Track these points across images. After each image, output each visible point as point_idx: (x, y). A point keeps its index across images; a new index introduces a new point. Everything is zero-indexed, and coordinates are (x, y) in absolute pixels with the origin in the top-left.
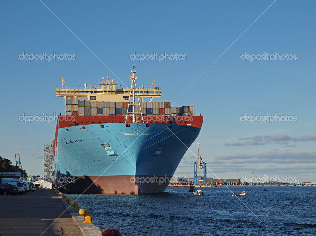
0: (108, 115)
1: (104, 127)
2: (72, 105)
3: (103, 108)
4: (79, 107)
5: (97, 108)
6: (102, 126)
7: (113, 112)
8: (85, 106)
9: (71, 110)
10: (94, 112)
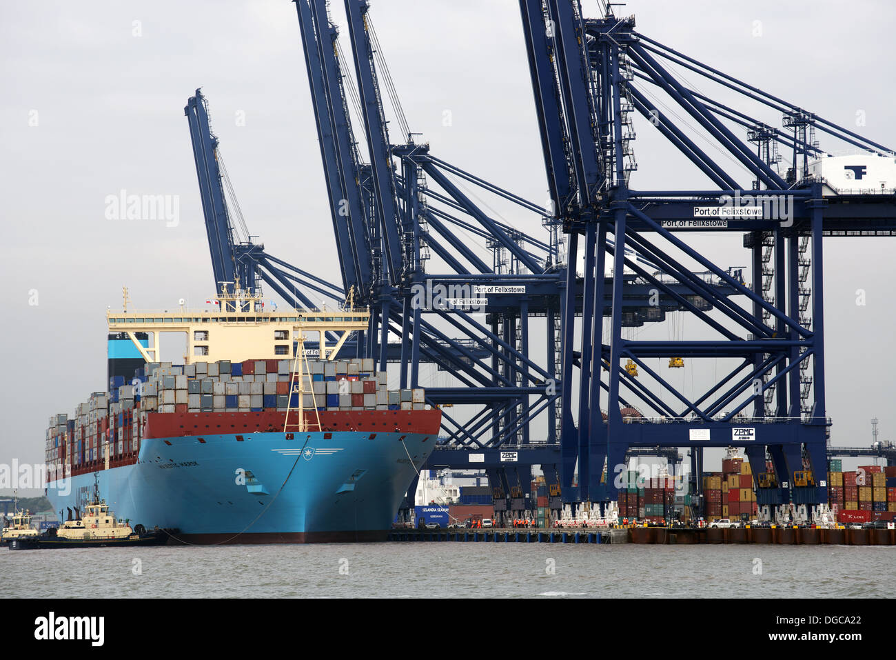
0: (248, 410)
1: (243, 440)
2: (175, 390)
3: (238, 396)
4: (189, 394)
5: (226, 396)
6: (240, 439)
7: (258, 403)
8: (202, 392)
9: (172, 401)
10: (219, 402)
